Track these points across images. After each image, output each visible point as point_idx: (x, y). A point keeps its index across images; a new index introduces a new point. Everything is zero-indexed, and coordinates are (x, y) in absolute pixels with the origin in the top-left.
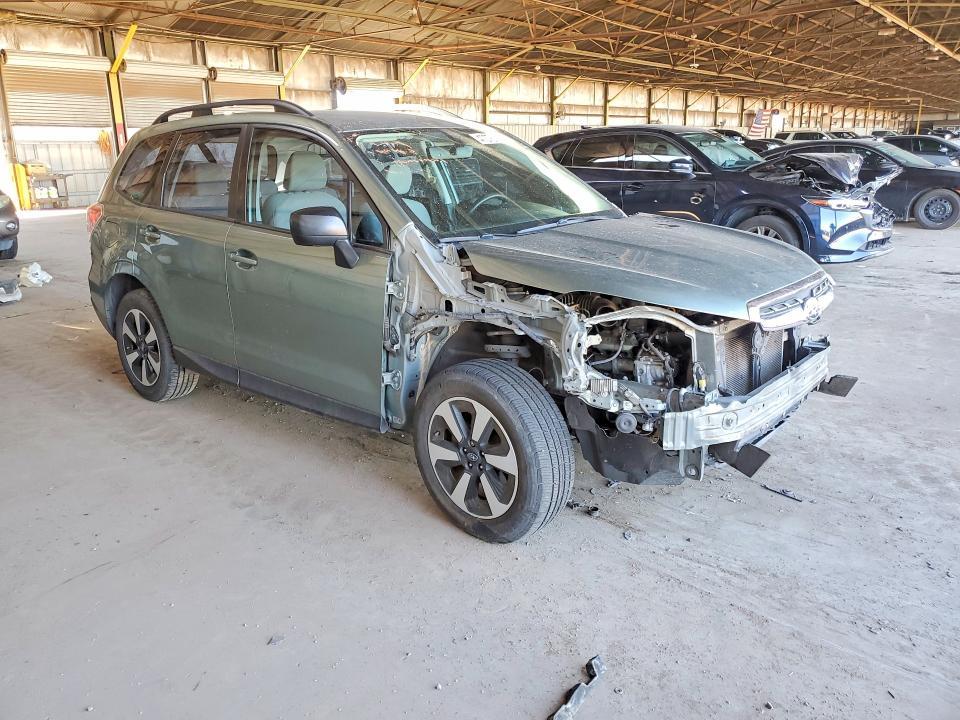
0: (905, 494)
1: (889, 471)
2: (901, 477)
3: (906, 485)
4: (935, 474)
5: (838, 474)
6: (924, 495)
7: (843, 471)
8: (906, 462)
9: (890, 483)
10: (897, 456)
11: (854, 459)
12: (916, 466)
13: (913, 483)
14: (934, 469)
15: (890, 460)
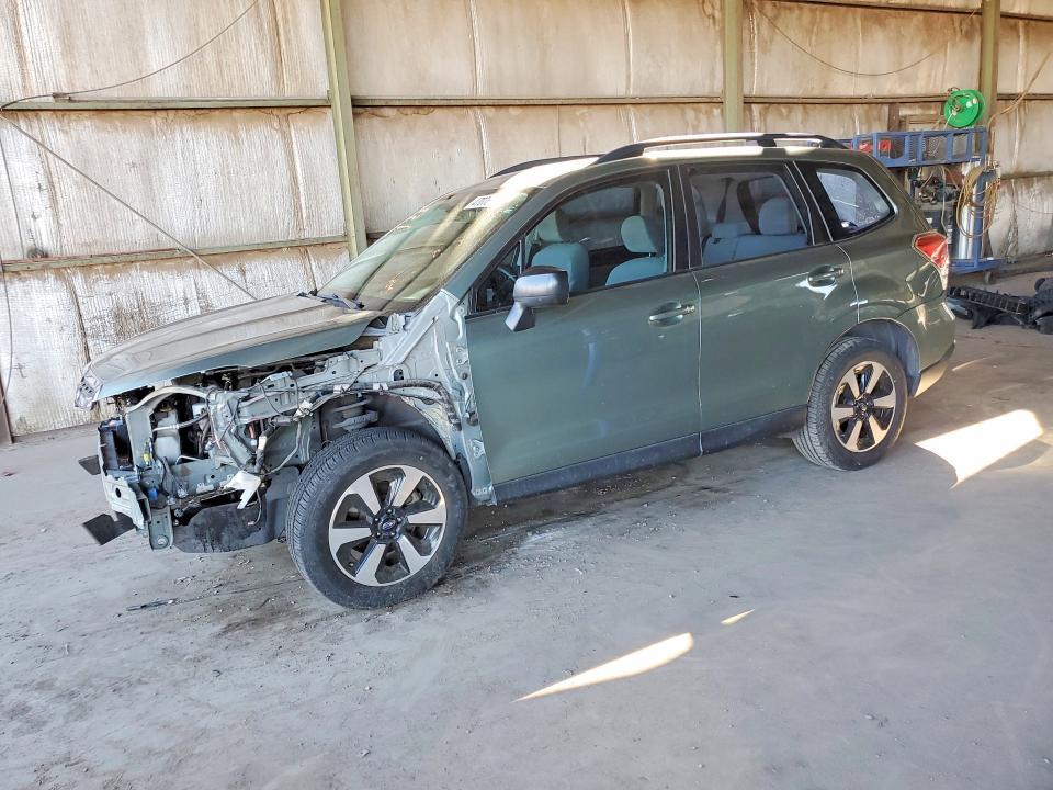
0: (37, 675)
1: (72, 694)
2: (54, 694)
3: (42, 686)
4: (15, 724)
5: (124, 654)
6: (16, 687)
7: (122, 661)
8: (61, 721)
9: (63, 679)
10: (78, 724)
11: (125, 684)
12: (44, 723)
13: (36, 694)
14: (19, 732)
15: (82, 712)
